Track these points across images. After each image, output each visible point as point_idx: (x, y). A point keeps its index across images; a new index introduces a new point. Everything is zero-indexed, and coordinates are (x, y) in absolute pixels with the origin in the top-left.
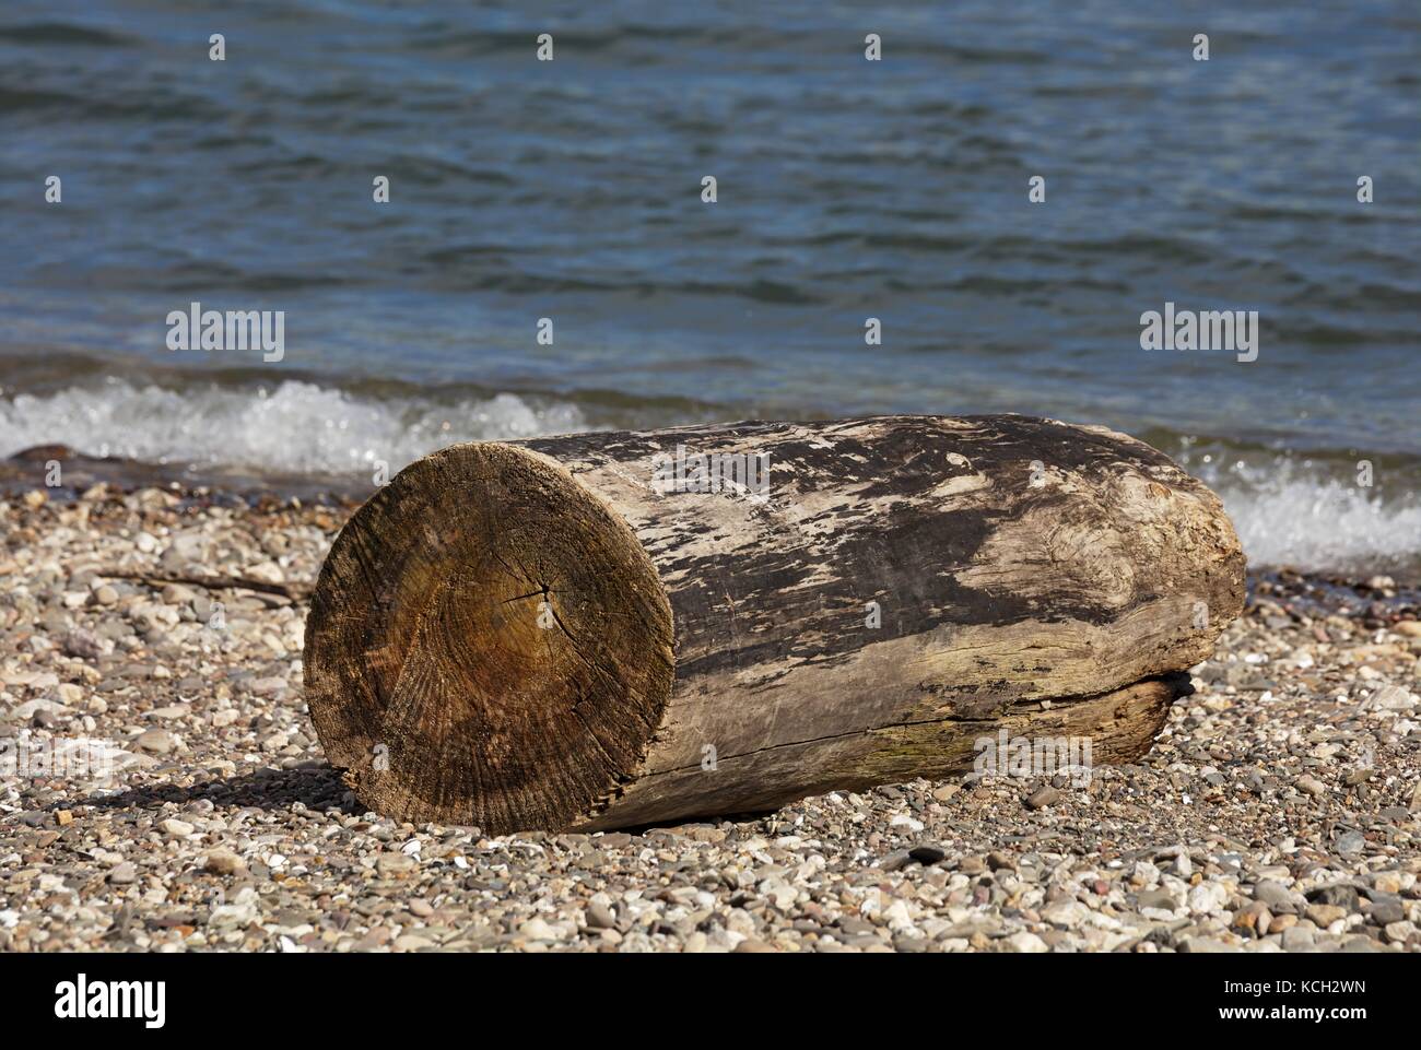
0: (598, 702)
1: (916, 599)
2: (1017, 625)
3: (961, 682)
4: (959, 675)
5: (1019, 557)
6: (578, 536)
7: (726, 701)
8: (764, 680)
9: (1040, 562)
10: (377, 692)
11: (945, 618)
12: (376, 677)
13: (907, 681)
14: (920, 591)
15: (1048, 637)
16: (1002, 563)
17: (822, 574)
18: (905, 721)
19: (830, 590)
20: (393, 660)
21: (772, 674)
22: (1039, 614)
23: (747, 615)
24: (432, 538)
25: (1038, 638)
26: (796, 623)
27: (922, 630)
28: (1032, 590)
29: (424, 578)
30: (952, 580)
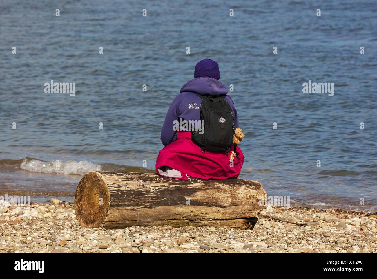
0: (101, 210)
1: (174, 200)
2: (200, 206)
3: (187, 214)
4: (186, 213)
5: (202, 196)
6: (101, 185)
7: (124, 211)
8: (133, 209)
9: (208, 197)
10: (81, 208)
11: (181, 204)
12: (81, 206)
13: (172, 212)
14: (175, 199)
15: (209, 209)
16: (198, 197)
17: (152, 194)
18: (174, 219)
19: (152, 197)
20: (83, 203)
21: (136, 208)
22: (206, 205)
23: (130, 199)
24: (87, 185)
25: (206, 209)
26: (143, 201)
27: (175, 205)
28: (204, 201)
29: (86, 191)
30: (184, 198)
